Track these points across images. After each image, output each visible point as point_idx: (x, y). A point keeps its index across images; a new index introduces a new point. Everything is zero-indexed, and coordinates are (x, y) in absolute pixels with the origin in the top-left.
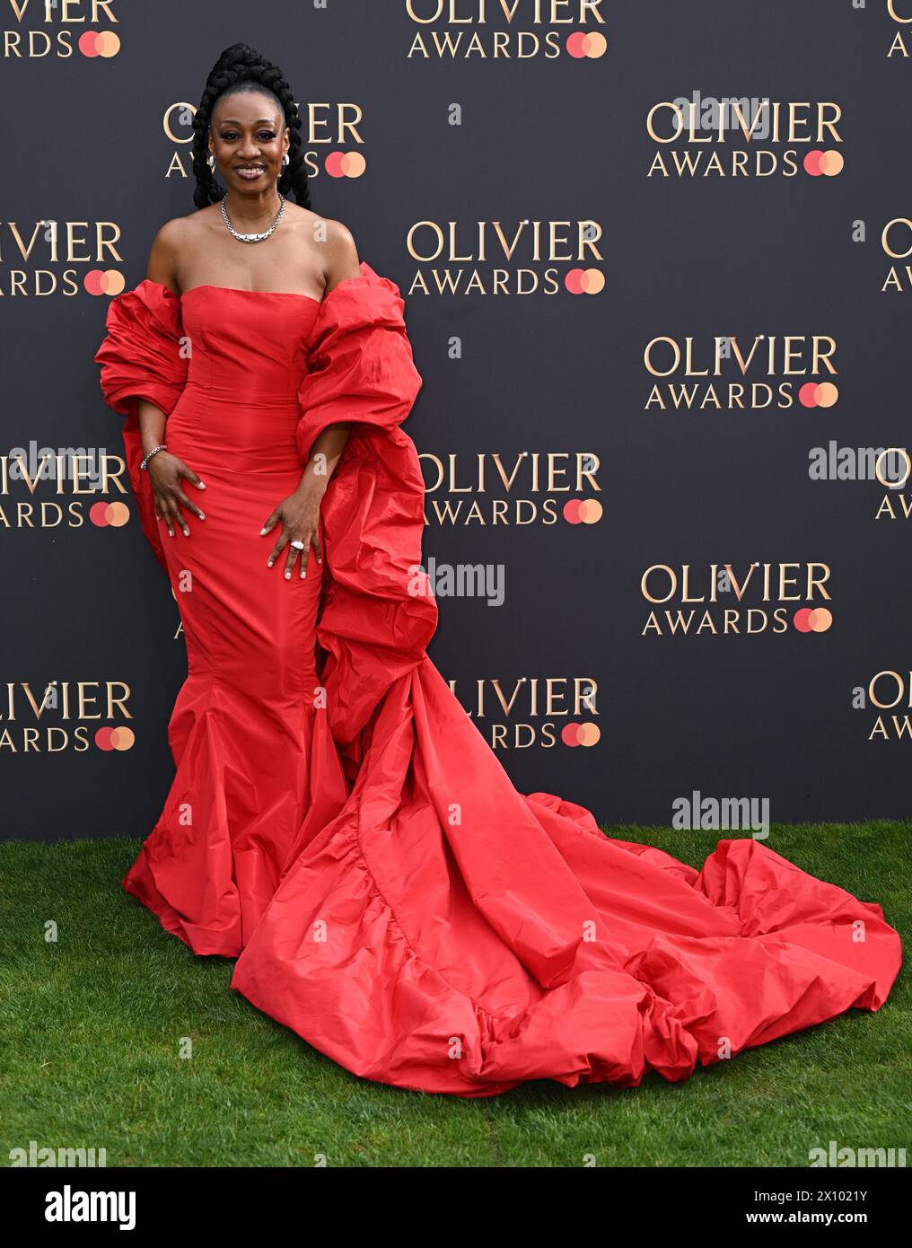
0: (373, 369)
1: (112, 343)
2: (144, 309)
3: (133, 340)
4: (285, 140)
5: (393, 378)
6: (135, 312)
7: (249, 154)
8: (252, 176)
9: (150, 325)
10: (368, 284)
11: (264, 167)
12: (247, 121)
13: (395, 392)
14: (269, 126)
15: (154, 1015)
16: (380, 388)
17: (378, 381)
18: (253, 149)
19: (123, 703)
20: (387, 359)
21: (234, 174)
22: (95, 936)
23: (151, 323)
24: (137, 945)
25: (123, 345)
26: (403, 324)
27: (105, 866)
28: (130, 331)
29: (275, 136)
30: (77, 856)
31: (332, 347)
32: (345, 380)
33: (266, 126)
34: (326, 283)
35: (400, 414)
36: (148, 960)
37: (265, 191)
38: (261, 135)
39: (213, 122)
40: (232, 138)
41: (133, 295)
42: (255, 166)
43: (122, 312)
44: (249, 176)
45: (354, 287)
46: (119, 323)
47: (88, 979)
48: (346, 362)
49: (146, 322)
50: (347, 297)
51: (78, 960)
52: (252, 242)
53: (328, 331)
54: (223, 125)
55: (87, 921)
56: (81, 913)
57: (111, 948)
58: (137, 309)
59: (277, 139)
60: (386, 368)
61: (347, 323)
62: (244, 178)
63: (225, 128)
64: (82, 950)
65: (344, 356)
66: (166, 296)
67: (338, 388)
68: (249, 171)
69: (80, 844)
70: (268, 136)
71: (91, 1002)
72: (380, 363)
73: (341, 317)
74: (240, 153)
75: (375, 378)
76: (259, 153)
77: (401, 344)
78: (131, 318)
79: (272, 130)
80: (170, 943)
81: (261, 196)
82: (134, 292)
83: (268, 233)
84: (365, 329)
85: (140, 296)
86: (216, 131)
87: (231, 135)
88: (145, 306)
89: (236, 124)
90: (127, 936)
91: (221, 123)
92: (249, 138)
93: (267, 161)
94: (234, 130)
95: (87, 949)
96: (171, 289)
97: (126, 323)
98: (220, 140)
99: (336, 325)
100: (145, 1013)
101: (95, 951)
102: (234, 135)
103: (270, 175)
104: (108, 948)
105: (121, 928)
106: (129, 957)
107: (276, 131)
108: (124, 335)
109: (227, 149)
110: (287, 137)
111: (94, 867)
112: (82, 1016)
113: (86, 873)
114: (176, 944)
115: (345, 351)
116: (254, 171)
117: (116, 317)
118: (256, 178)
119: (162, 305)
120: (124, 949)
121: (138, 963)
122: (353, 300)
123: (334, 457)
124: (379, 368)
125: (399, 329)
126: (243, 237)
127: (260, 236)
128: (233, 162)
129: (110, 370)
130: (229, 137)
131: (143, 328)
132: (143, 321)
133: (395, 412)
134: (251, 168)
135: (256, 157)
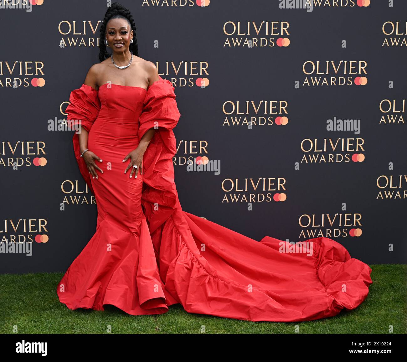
0: (166, 111)
1: (72, 106)
2: (85, 95)
3: (79, 106)
4: (132, 34)
5: (172, 114)
6: (81, 96)
7: (118, 39)
8: (120, 46)
9: (87, 101)
10: (163, 82)
11: (124, 44)
12: (117, 28)
13: (172, 118)
14: (125, 30)
15: (57, 331)
16: (168, 117)
17: (167, 115)
18: (119, 37)
19: (45, 226)
20: (170, 107)
21: (114, 46)
22: (36, 305)
23: (87, 100)
24: (50, 308)
25: (76, 107)
26: (175, 96)
27: (39, 282)
28: (78, 102)
29: (127, 33)
30: (29, 279)
31: (152, 104)
32: (156, 114)
33: (124, 29)
34: (149, 82)
35: (174, 125)
36: (54, 313)
37: (125, 51)
38: (122, 32)
39: (107, 29)
40: (113, 34)
41: (80, 90)
42: (121, 43)
43: (75, 96)
44: (118, 46)
45: (159, 84)
46: (75, 100)
47: (34, 319)
48: (157, 108)
49: (85, 99)
50: (157, 87)
51: (30, 313)
52: (123, 69)
53: (151, 99)
54: (110, 29)
55: (33, 300)
56: (31, 298)
57: (41, 309)
58: (82, 95)
59: (128, 34)
60: (170, 111)
61: (158, 96)
62: (117, 48)
63: (110, 30)
64: (32, 309)
65: (157, 106)
66: (92, 90)
67: (154, 117)
68: (118, 45)
69: (30, 275)
70: (124, 33)
71: (35, 326)
72: (168, 109)
73: (156, 94)
74: (115, 39)
75: (166, 114)
76: (122, 39)
77: (174, 102)
78: (79, 98)
79: (126, 31)
80: (62, 307)
81: (124, 53)
82: (80, 89)
83: (128, 66)
84: (164, 97)
85: (83, 90)
86: (107, 32)
87: (112, 33)
88: (85, 94)
89: (113, 29)
90: (47, 305)
91: (109, 29)
92: (118, 34)
93: (125, 42)
94: (113, 31)
95: (33, 309)
96: (94, 87)
97: (77, 100)
98: (109, 35)
99: (155, 97)
100: (53, 330)
101: (36, 310)
102: (113, 33)
103: (126, 46)
104: (40, 309)
105: (45, 302)
106: (48, 312)
107: (128, 31)
108: (76, 104)
109: (111, 38)
110: (132, 33)
111: (35, 283)
112: (32, 331)
113: (32, 284)
114: (64, 308)
115: (157, 105)
116: (120, 45)
117: (73, 97)
118: (121, 47)
119: (91, 93)
120: (46, 309)
121: (51, 313)
122: (159, 88)
123: (149, 141)
124: (168, 110)
125: (174, 97)
126: (120, 67)
127: (126, 67)
128: (113, 42)
129: (71, 116)
130: (111, 34)
131: (83, 101)
132: (84, 99)
133: (172, 125)
134: (119, 44)
135: (120, 40)
